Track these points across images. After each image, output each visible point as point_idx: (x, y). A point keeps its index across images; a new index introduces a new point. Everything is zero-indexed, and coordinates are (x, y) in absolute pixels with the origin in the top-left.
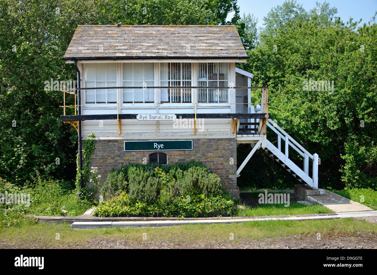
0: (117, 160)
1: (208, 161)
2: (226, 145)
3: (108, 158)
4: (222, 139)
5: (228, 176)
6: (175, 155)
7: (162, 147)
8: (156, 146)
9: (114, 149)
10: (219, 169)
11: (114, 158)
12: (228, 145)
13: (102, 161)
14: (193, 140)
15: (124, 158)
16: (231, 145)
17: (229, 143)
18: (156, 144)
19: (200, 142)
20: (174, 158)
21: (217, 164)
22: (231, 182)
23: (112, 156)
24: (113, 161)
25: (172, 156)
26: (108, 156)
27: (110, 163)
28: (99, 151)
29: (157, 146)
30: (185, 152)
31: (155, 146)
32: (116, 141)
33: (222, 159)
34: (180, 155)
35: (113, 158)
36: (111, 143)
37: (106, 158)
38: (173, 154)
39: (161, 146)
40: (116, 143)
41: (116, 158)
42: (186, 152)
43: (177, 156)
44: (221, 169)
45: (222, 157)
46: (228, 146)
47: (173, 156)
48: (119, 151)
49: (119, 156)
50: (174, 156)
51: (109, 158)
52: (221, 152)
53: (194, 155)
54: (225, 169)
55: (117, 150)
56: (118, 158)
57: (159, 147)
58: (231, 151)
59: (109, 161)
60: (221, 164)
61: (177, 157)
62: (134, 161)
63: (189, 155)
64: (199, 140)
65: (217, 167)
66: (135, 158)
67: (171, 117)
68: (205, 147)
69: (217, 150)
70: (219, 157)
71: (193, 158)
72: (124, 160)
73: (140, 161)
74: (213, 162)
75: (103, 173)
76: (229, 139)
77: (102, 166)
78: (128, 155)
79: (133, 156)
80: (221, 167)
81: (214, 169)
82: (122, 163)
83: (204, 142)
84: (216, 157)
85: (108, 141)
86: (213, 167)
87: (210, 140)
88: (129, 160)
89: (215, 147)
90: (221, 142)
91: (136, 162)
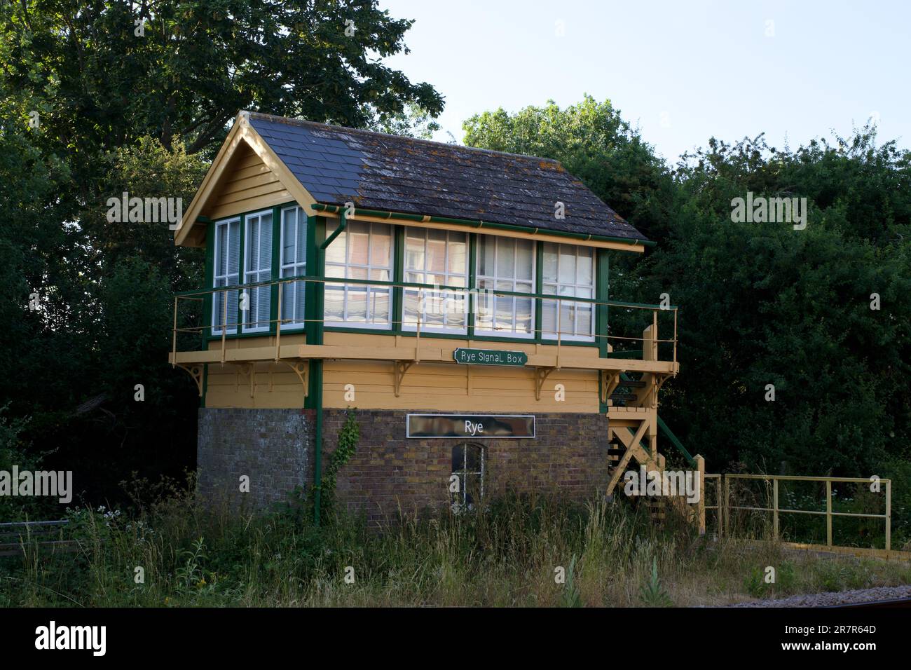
0: (388, 461)
1: (559, 465)
2: (592, 428)
3: (371, 454)
4: (583, 416)
6: (502, 450)
7: (480, 430)
8: (468, 427)
9: (385, 433)
10: (578, 483)
11: (384, 454)
12: (594, 428)
13: (358, 462)
14: (537, 415)
15: (405, 456)
16: (599, 430)
17: (596, 425)
18: (468, 424)
19: (547, 420)
20: (501, 457)
21: (574, 471)
23: (381, 450)
24: (382, 463)
25: (496, 451)
26: (373, 450)
27: (376, 468)
29: (471, 427)
30: (519, 443)
31: (466, 426)
32: (390, 413)
33: (583, 460)
34: (510, 450)
35: (382, 456)
36: (378, 419)
37: (366, 456)
38: (498, 448)
39: (479, 428)
40: (389, 419)
41: (387, 456)
42: (521, 442)
43: (505, 451)
45: (583, 456)
46: (594, 431)
47: (498, 453)
48: (394, 438)
49: (394, 450)
50: (500, 451)
51: (374, 455)
52: (582, 444)
55: (391, 435)
56: (393, 455)
57: (475, 430)
59: (373, 462)
60: (583, 471)
61: (505, 454)
62: (424, 463)
63: (526, 450)
64: (545, 415)
65: (575, 478)
66: (426, 456)
67: (518, 360)
68: (555, 431)
69: (576, 439)
70: (579, 456)
71: (534, 455)
72: (405, 460)
73: (435, 462)
74: (568, 467)
75: (361, 493)
76: (595, 415)
77: (359, 475)
78: (414, 448)
79: (422, 451)
80: (580, 477)
81: (570, 483)
82: (400, 468)
83: (554, 422)
84: (574, 455)
85: (372, 413)
86: (568, 478)
87: (564, 415)
88: (414, 462)
89: (573, 433)
90: (584, 420)
91: (428, 465)
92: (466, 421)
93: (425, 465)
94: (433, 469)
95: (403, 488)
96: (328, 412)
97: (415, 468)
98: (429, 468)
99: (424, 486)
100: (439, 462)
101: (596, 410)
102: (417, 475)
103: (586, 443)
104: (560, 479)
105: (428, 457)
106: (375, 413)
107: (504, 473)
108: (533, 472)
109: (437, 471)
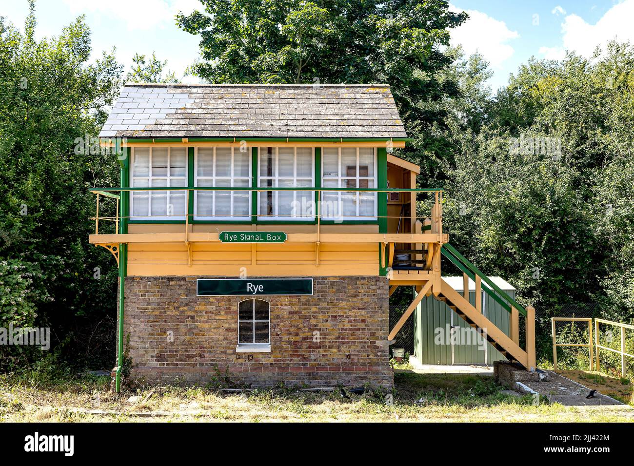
0: (183, 312)
1: (339, 316)
2: (371, 287)
3: (168, 308)
4: (363, 278)
5: (374, 342)
6: (284, 304)
7: (261, 289)
8: (250, 287)
9: (179, 292)
10: (358, 330)
11: (178, 307)
12: (374, 287)
13: (157, 313)
14: (315, 278)
15: (196, 309)
16: (379, 288)
17: (376, 285)
18: (250, 285)
19: (326, 281)
20: (281, 309)
21: (354, 320)
22: (379, 354)
23: (176, 305)
24: (177, 313)
25: (277, 305)
26: (169, 304)
27: (171, 317)
28: (153, 296)
29: (253, 288)
30: (299, 300)
31: (248, 287)
32: (183, 278)
33: (363, 312)
34: (291, 304)
35: (176, 308)
36: (174, 283)
37: (164, 308)
38: (279, 303)
39: (259, 288)
40: (182, 283)
41: (181, 309)
42: (301, 298)
43: (286, 305)
44: (363, 329)
45: (363, 309)
46: (374, 290)
47: (279, 306)
48: (187, 296)
49: (187, 304)
50: (281, 305)
51: (170, 308)
52: (362, 300)
53: (315, 305)
54: (369, 330)
55: (184, 294)
56: (186, 308)
57: (256, 290)
58: (378, 299)
59: (169, 313)
60: (363, 321)
61: (286, 308)
62: (213, 313)
63: (306, 304)
64: (324, 278)
65: (356, 326)
66: (214, 309)
67: (277, 238)
68: (334, 290)
69: (356, 296)
70: (359, 309)
71: (314, 309)
72: (196, 311)
73: (223, 313)
74: (348, 318)
75: (159, 335)
76: (375, 277)
77: (158, 322)
78: (203, 303)
79: (211, 305)
80: (361, 325)
81: (350, 330)
82: (192, 317)
83: (333, 283)
84: (354, 309)
85: (168, 278)
86: (347, 326)
87: (343, 278)
88: (204, 312)
89: (352, 292)
90: (363, 282)
91: (216, 315)
92: (248, 284)
93: (213, 315)
94: (220, 318)
95: (195, 331)
96: (133, 279)
97: (205, 317)
98: (217, 318)
99: (212, 330)
100: (226, 313)
101: (376, 273)
102: (207, 322)
103: (366, 299)
104: (341, 327)
105: (216, 310)
106: (171, 279)
107: (285, 321)
108: (313, 321)
109: (224, 320)
